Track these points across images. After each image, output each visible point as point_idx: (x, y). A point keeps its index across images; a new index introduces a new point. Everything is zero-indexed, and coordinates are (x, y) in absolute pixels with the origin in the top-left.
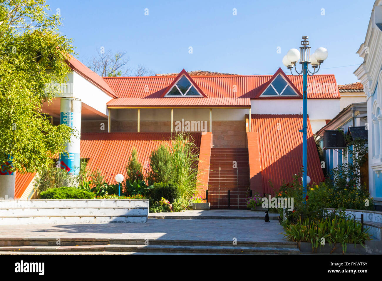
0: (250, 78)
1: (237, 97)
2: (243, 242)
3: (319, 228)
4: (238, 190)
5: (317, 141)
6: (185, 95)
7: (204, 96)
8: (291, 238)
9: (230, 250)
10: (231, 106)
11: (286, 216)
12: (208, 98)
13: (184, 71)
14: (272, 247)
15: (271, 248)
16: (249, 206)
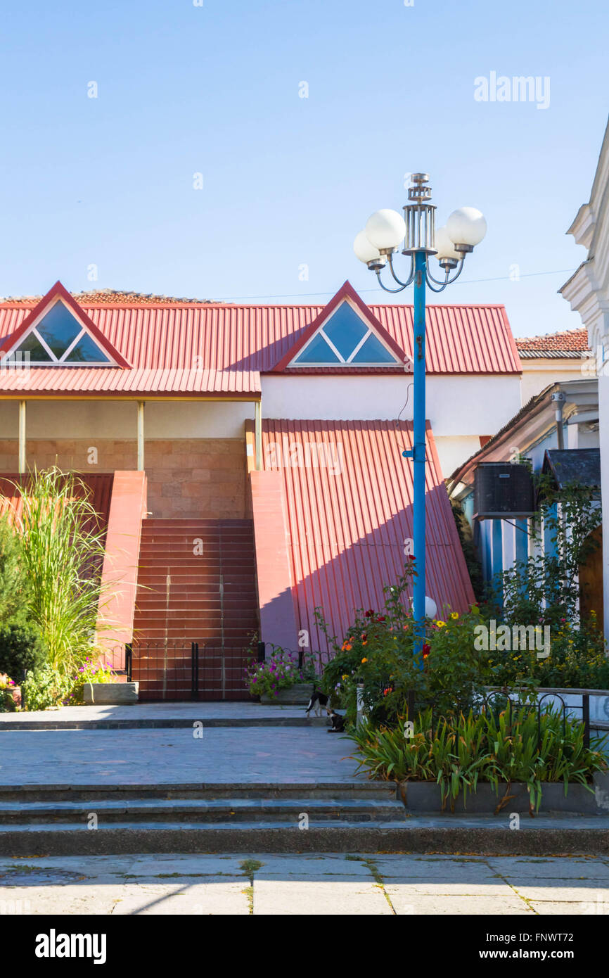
0: (259, 311)
1: (220, 368)
2: (237, 785)
3: (461, 738)
4: (223, 643)
5: (455, 499)
6: (61, 362)
7: (122, 364)
8: (380, 770)
9: (197, 811)
10: (201, 394)
11: (364, 713)
12: (134, 371)
13: (58, 289)
14: (323, 798)
15: (321, 800)
16: (255, 691)
